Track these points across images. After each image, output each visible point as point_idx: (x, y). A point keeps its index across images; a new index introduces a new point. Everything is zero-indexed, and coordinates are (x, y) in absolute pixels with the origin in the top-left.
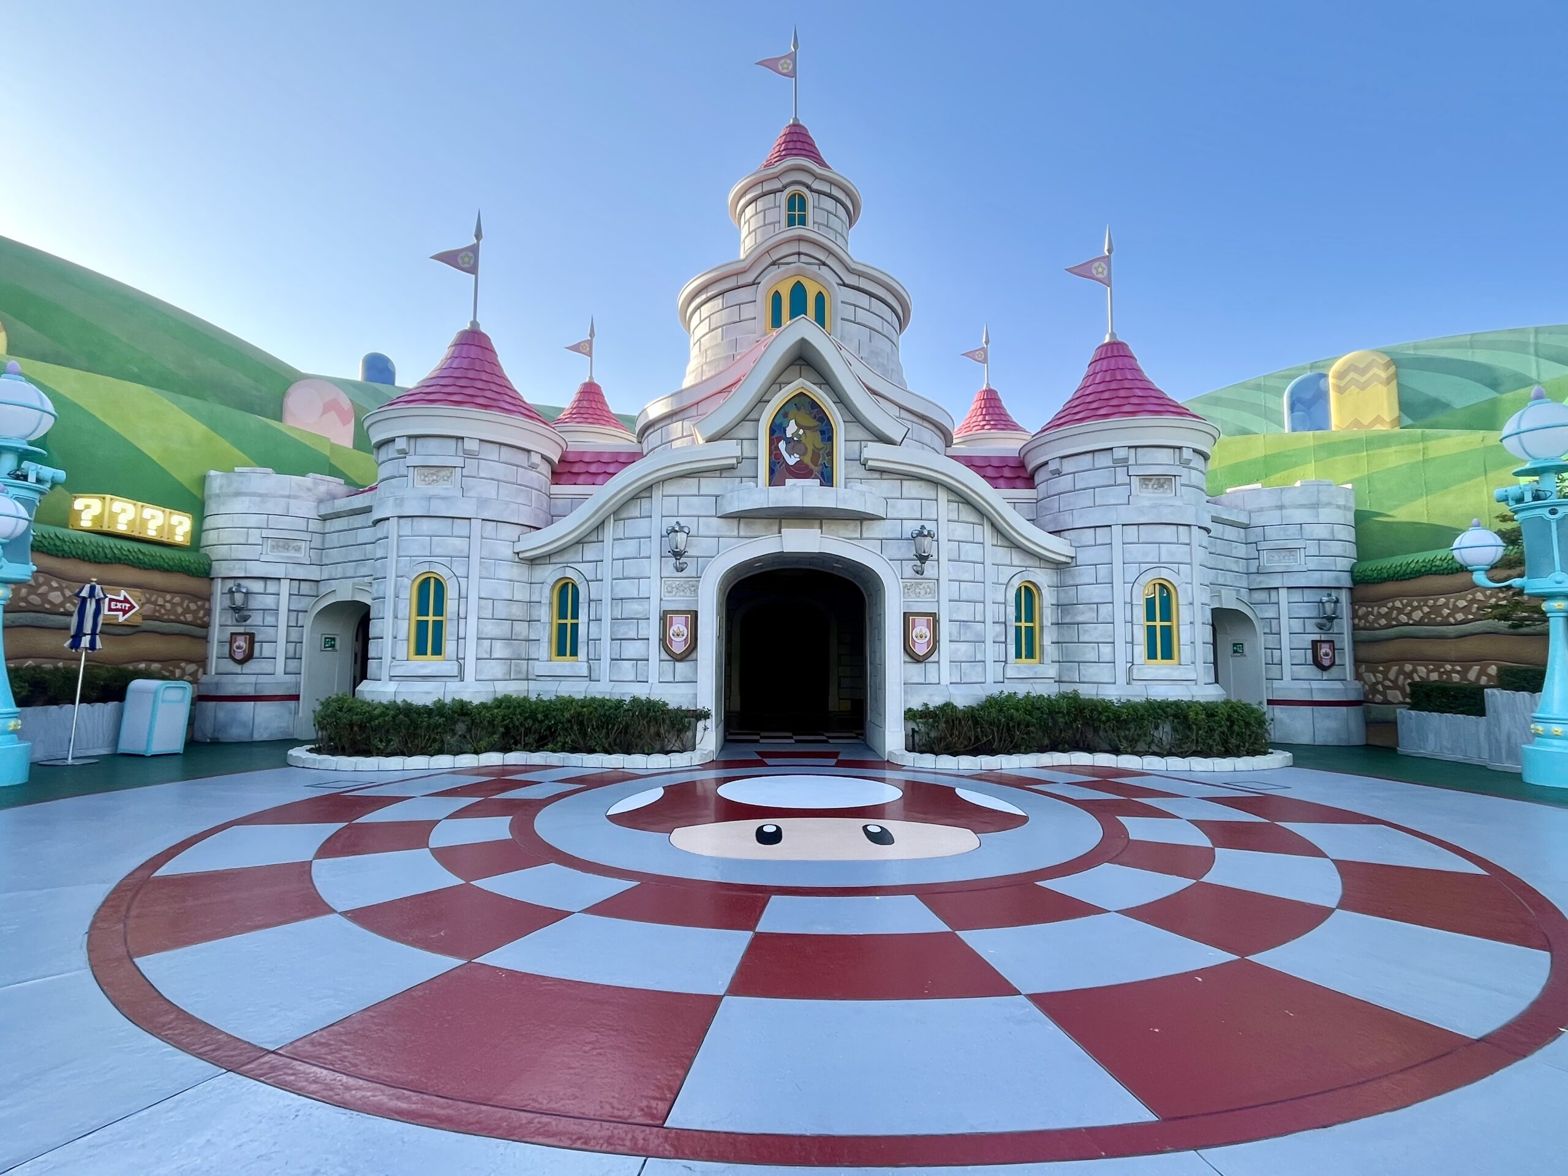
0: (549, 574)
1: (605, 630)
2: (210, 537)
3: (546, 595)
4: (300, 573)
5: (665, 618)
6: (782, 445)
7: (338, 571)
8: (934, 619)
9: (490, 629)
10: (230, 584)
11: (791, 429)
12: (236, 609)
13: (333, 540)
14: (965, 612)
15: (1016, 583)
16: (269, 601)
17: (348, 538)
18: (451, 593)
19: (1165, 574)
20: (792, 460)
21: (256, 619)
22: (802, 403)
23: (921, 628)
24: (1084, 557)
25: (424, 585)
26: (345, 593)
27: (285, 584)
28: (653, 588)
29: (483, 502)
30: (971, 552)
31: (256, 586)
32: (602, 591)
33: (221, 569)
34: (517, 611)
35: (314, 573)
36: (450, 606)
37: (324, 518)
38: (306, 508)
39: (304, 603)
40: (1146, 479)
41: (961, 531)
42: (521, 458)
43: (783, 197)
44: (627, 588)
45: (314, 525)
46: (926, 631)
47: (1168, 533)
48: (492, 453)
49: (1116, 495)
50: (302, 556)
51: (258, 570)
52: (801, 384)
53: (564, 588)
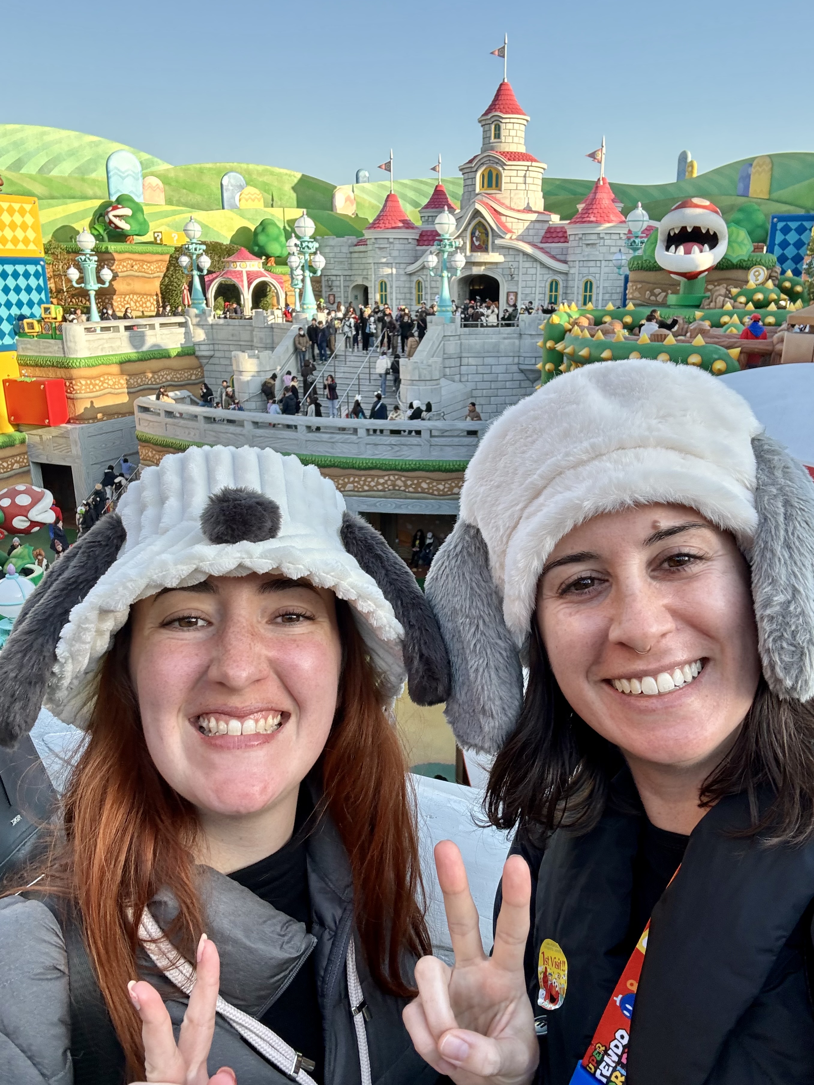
0: (415, 278)
1: (428, 297)
3: (414, 285)
4: (346, 273)
6: (474, 239)
7: (357, 272)
8: (516, 294)
9: (399, 296)
10: (326, 278)
11: (477, 233)
12: (330, 287)
13: (354, 261)
14: (528, 291)
15: (550, 280)
16: (338, 283)
17: (359, 261)
18: (388, 286)
19: (590, 278)
20: (477, 244)
21: (335, 289)
22: (480, 224)
23: (512, 297)
24: (572, 271)
25: (382, 283)
26: (360, 281)
27: (342, 277)
29: (395, 258)
30: (532, 271)
31: (334, 278)
32: (428, 285)
34: (406, 290)
35: (350, 274)
36: (388, 289)
37: (351, 253)
38: (345, 250)
39: (347, 284)
40: (588, 245)
41: (528, 265)
42: (406, 242)
43: (492, 126)
44: (433, 284)
45: (349, 255)
46: (514, 298)
47: (592, 264)
48: (397, 242)
49: (578, 250)
50: (346, 267)
51: (334, 272)
52: (479, 219)
53: (419, 283)
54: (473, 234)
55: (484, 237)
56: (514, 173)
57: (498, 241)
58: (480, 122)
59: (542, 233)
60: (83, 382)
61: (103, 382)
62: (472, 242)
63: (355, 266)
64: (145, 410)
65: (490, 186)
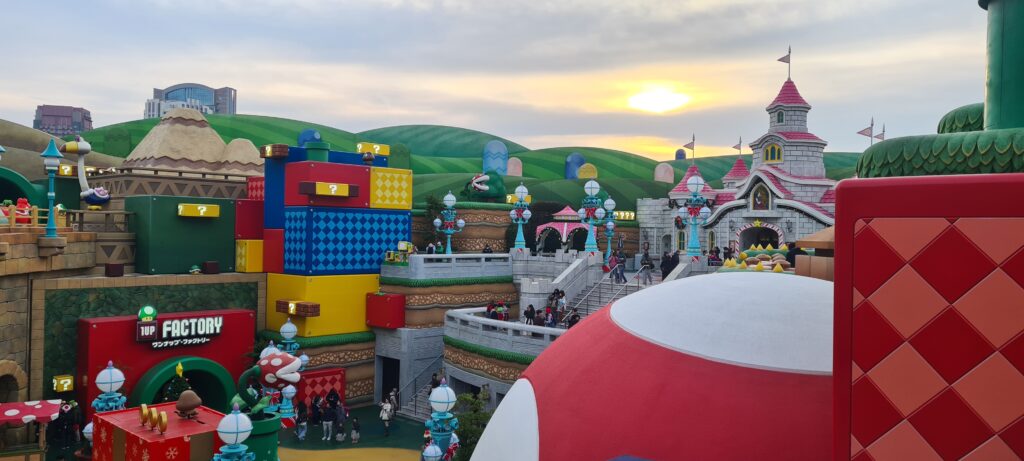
0: (709, 231)
2: (638, 217)
3: (707, 235)
4: (659, 226)
5: (730, 242)
6: (757, 199)
10: (643, 229)
11: (759, 195)
12: (645, 236)
13: (666, 216)
16: (652, 234)
18: (685, 236)
20: (759, 203)
21: (649, 239)
22: (761, 188)
25: (680, 234)
26: (668, 232)
27: (655, 230)
28: (727, 235)
30: (806, 225)
31: (649, 230)
32: (718, 235)
33: (641, 225)
34: (701, 239)
35: (662, 226)
36: (686, 238)
37: (664, 211)
39: (659, 234)
43: (776, 114)
44: (723, 235)
50: (659, 221)
51: (649, 226)
52: (761, 183)
53: (712, 234)
54: (755, 195)
55: (764, 198)
56: (795, 148)
57: (777, 201)
58: (767, 110)
59: (821, 195)
60: (417, 297)
61: (433, 298)
62: (755, 200)
63: (666, 221)
64: (451, 318)
65: (773, 158)
